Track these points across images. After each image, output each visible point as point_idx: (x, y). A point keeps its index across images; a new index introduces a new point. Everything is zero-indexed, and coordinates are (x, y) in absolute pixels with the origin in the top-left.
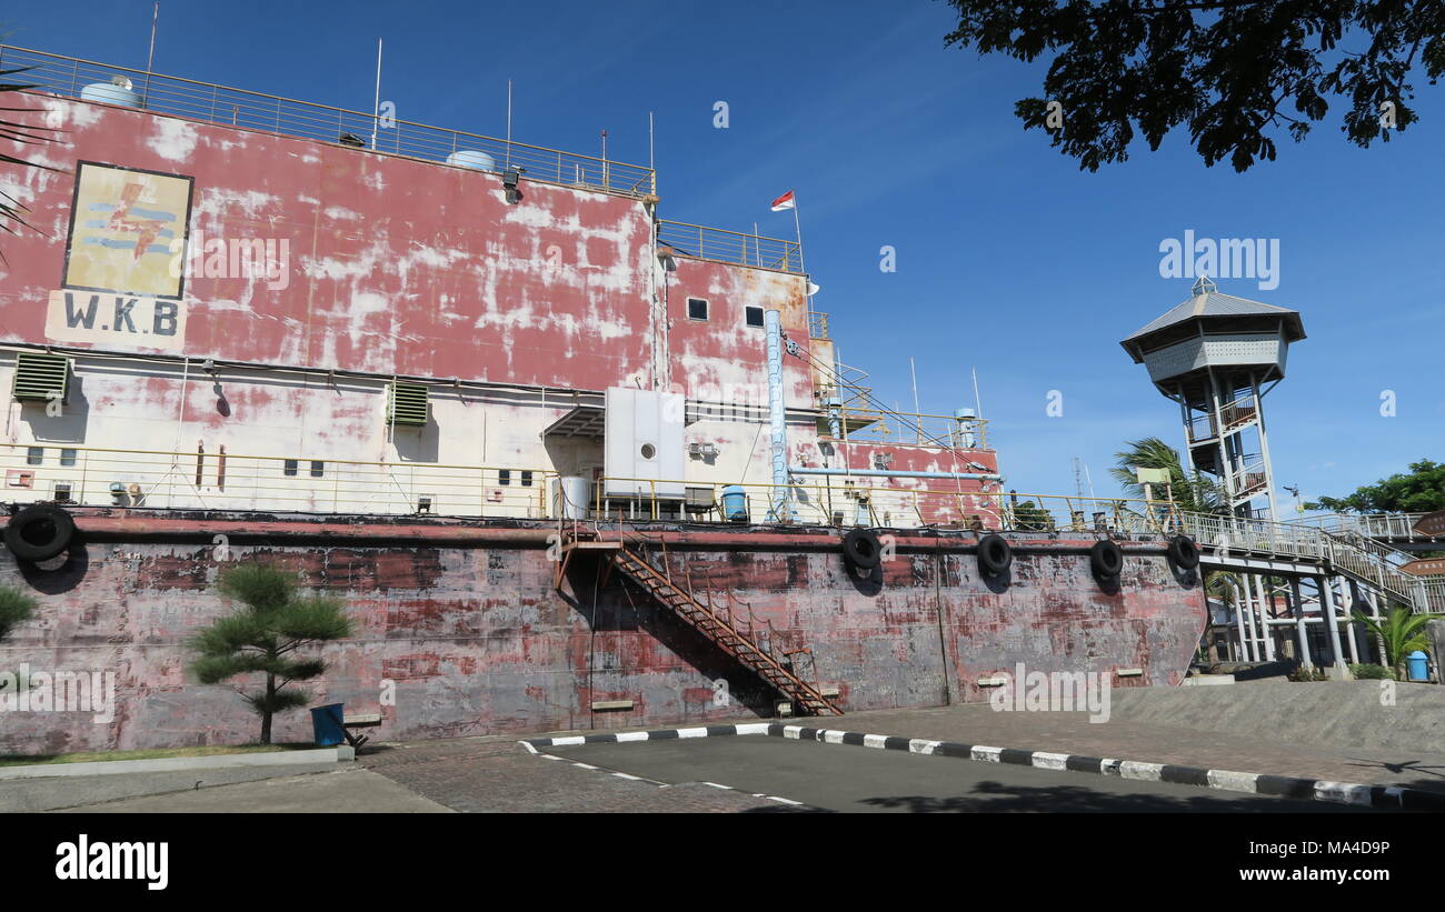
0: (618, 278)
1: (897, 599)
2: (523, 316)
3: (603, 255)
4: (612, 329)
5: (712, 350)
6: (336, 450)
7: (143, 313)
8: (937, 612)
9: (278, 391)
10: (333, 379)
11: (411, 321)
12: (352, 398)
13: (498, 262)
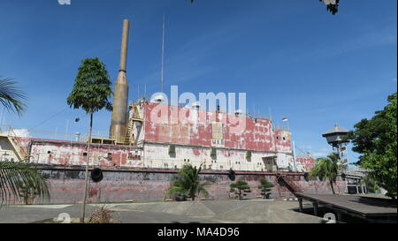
0: (268, 134)
1: (310, 182)
2: (258, 140)
3: (266, 130)
4: (268, 141)
5: (279, 144)
6: (241, 160)
7: (220, 142)
8: (315, 184)
9: (234, 152)
10: (240, 150)
11: (247, 142)
12: (242, 153)
13: (255, 132)
